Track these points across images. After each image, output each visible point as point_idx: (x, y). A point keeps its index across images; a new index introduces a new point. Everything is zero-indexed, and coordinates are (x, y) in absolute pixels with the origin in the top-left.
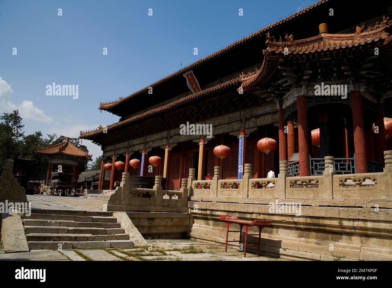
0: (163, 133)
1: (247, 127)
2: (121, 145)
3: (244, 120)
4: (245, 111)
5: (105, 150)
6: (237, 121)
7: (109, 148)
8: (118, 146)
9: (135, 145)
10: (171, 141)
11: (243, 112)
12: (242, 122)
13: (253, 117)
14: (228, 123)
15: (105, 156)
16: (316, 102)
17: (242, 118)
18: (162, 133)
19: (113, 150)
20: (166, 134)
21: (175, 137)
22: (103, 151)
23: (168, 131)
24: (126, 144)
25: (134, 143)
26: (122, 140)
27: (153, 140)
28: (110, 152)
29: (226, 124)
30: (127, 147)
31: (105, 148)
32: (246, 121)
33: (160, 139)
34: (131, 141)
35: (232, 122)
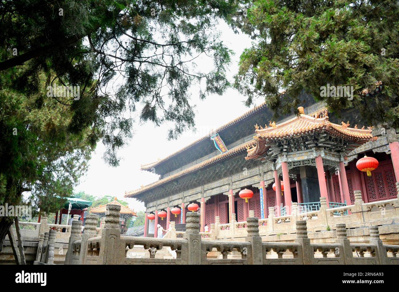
0: (198, 188)
1: (266, 180)
2: (162, 201)
3: (262, 174)
4: (263, 166)
5: (148, 207)
6: (257, 175)
7: (151, 204)
8: (159, 202)
9: (174, 200)
10: (205, 195)
11: (261, 168)
12: (261, 176)
13: (269, 171)
14: (250, 177)
15: (148, 212)
16: (294, 165)
17: (260, 173)
18: (196, 188)
19: (155, 206)
20: (200, 189)
21: (208, 192)
22: (146, 208)
23: (202, 187)
24: (166, 200)
25: (174, 199)
26: (163, 197)
27: (190, 195)
28: (152, 208)
29: (248, 178)
30: (167, 203)
31: (148, 204)
32: (264, 175)
33: (196, 194)
34: (171, 197)
35: (253, 176)
